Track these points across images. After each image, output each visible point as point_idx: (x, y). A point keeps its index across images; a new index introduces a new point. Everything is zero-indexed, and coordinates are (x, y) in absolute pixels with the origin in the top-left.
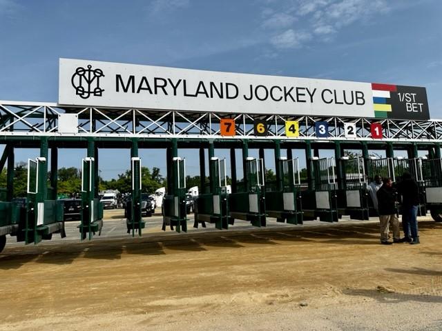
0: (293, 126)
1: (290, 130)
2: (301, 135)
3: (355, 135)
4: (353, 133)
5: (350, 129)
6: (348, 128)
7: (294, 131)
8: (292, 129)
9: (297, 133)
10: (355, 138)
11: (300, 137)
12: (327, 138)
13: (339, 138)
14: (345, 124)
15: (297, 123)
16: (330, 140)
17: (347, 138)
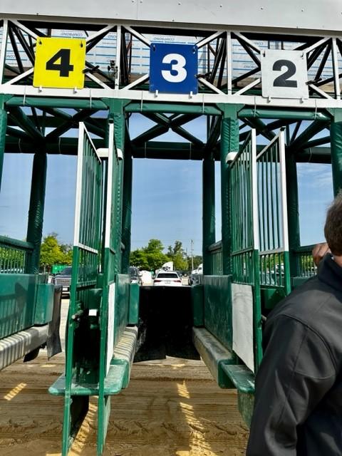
0: (64, 54)
1: (50, 66)
2: (89, 84)
3: (302, 90)
4: (294, 84)
5: (285, 69)
6: (277, 66)
7: (65, 69)
8: (62, 63)
9: (77, 76)
10: (301, 99)
11: (88, 89)
12: (191, 97)
13: (238, 98)
14: (264, 55)
15: (82, 46)
16: (200, 104)
17: (268, 98)
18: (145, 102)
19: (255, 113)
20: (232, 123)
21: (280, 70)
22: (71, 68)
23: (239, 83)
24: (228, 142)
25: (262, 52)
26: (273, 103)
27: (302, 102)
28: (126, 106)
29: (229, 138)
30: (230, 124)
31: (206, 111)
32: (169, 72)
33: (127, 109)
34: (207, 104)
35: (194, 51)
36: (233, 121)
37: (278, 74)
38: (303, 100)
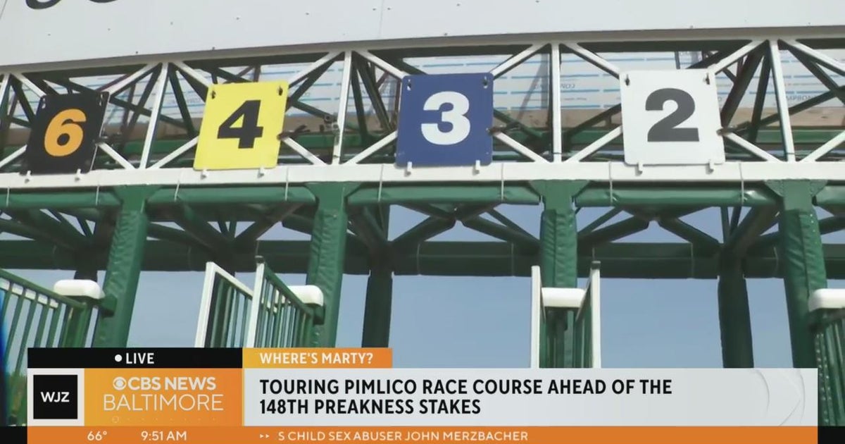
0: (250, 109)
1: (225, 131)
2: (288, 157)
3: (711, 147)
4: (692, 135)
5: (670, 107)
6: (655, 101)
8: (244, 126)
9: (267, 145)
10: (708, 165)
11: (284, 167)
12: (476, 172)
13: (574, 169)
14: (627, 82)
15: (281, 92)
16: (496, 184)
17: (637, 166)
18: (388, 185)
19: (612, 198)
20: (559, 220)
21: (660, 108)
22: (259, 132)
23: (575, 139)
24: (551, 259)
25: (623, 77)
26: (649, 175)
27: (711, 171)
28: (352, 193)
29: (555, 251)
30: (554, 222)
31: (507, 196)
32: (435, 125)
33: (353, 199)
34: (509, 184)
35: (485, 84)
36: (562, 216)
37: (657, 116)
38: (712, 167)
